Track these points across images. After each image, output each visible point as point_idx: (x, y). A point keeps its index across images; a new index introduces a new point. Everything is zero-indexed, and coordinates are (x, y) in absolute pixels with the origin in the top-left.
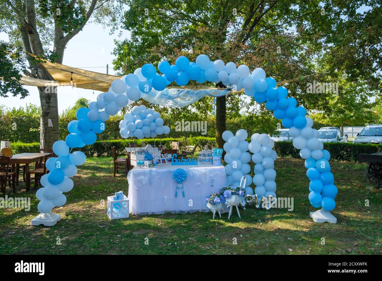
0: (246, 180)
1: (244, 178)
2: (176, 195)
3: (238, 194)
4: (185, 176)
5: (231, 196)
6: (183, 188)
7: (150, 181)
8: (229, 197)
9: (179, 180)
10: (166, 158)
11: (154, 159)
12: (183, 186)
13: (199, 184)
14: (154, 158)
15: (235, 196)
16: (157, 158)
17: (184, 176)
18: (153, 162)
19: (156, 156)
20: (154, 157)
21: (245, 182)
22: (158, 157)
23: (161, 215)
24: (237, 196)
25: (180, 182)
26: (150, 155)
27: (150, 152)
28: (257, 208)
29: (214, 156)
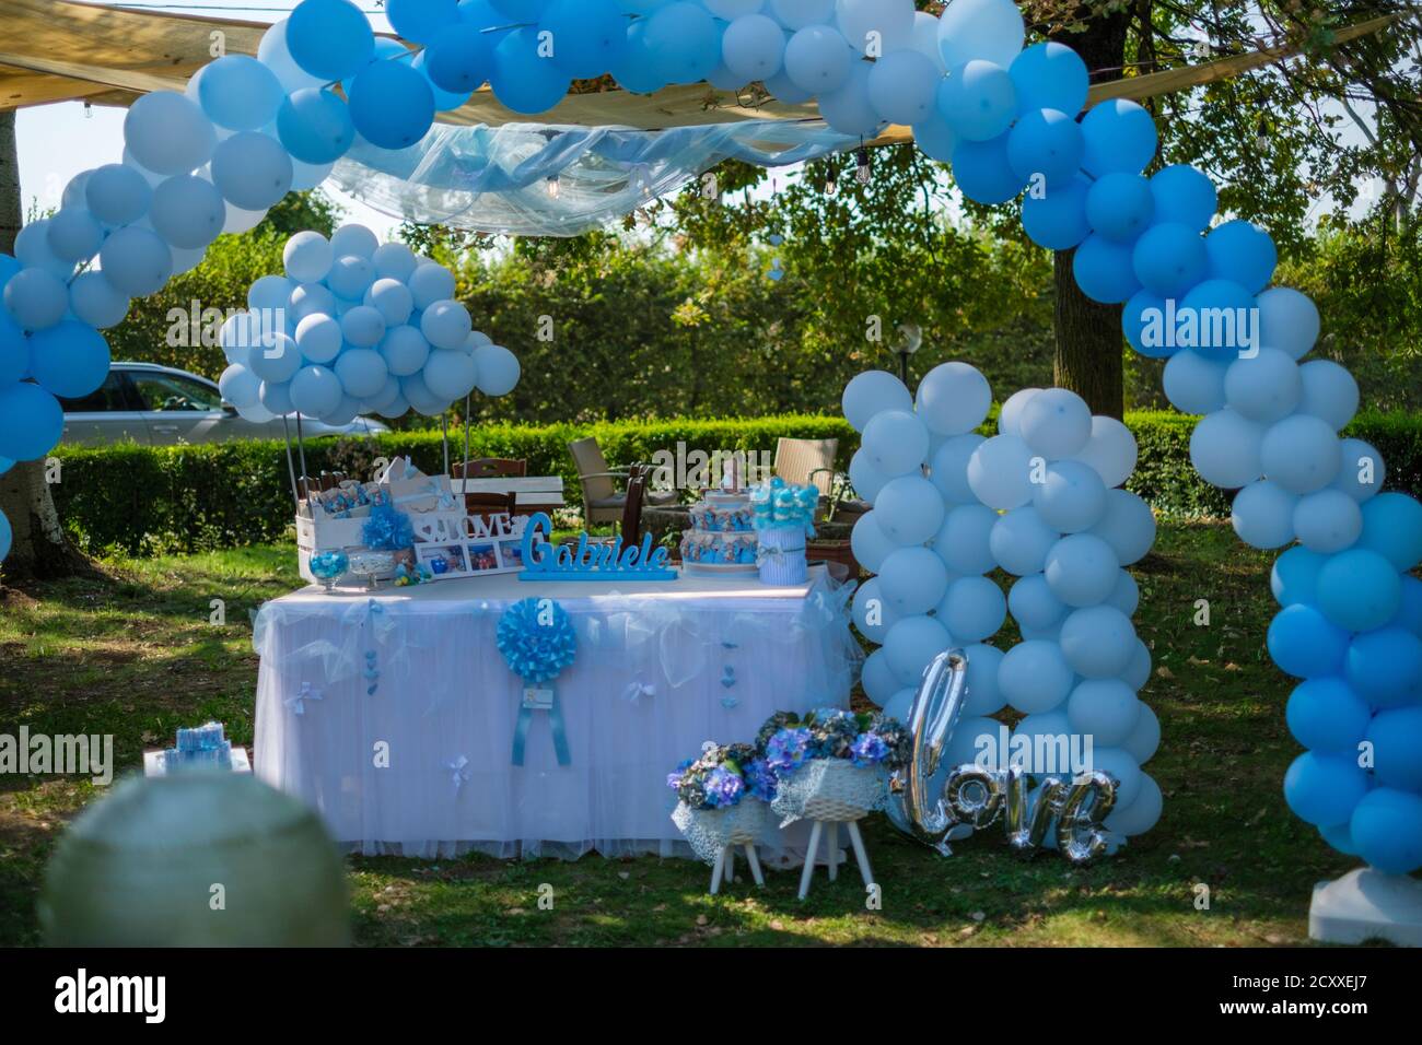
0: (959, 675)
1: (952, 663)
2: (518, 754)
3: (847, 754)
4: (564, 645)
5: (805, 764)
6: (556, 708)
7: (371, 668)
8: (792, 770)
9: (532, 665)
10: (502, 536)
11: (418, 547)
12: (556, 701)
13: (649, 690)
14: (424, 535)
15: (826, 762)
16: (441, 536)
17: (555, 640)
18: (413, 559)
19: (435, 528)
20: (419, 532)
21: (956, 688)
22: (447, 534)
23: (439, 860)
24: (846, 763)
25: (539, 678)
26: (398, 522)
27: (399, 500)
28: (1015, 847)
29: (761, 526)
